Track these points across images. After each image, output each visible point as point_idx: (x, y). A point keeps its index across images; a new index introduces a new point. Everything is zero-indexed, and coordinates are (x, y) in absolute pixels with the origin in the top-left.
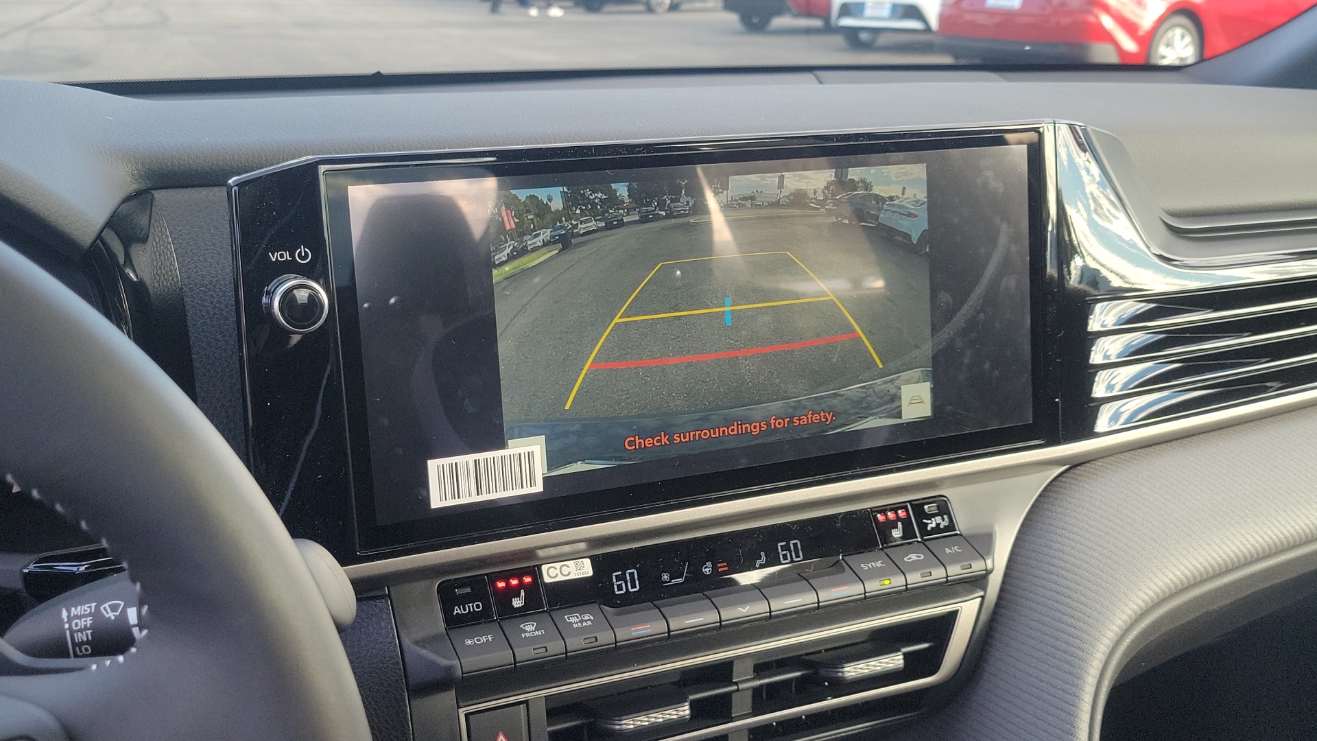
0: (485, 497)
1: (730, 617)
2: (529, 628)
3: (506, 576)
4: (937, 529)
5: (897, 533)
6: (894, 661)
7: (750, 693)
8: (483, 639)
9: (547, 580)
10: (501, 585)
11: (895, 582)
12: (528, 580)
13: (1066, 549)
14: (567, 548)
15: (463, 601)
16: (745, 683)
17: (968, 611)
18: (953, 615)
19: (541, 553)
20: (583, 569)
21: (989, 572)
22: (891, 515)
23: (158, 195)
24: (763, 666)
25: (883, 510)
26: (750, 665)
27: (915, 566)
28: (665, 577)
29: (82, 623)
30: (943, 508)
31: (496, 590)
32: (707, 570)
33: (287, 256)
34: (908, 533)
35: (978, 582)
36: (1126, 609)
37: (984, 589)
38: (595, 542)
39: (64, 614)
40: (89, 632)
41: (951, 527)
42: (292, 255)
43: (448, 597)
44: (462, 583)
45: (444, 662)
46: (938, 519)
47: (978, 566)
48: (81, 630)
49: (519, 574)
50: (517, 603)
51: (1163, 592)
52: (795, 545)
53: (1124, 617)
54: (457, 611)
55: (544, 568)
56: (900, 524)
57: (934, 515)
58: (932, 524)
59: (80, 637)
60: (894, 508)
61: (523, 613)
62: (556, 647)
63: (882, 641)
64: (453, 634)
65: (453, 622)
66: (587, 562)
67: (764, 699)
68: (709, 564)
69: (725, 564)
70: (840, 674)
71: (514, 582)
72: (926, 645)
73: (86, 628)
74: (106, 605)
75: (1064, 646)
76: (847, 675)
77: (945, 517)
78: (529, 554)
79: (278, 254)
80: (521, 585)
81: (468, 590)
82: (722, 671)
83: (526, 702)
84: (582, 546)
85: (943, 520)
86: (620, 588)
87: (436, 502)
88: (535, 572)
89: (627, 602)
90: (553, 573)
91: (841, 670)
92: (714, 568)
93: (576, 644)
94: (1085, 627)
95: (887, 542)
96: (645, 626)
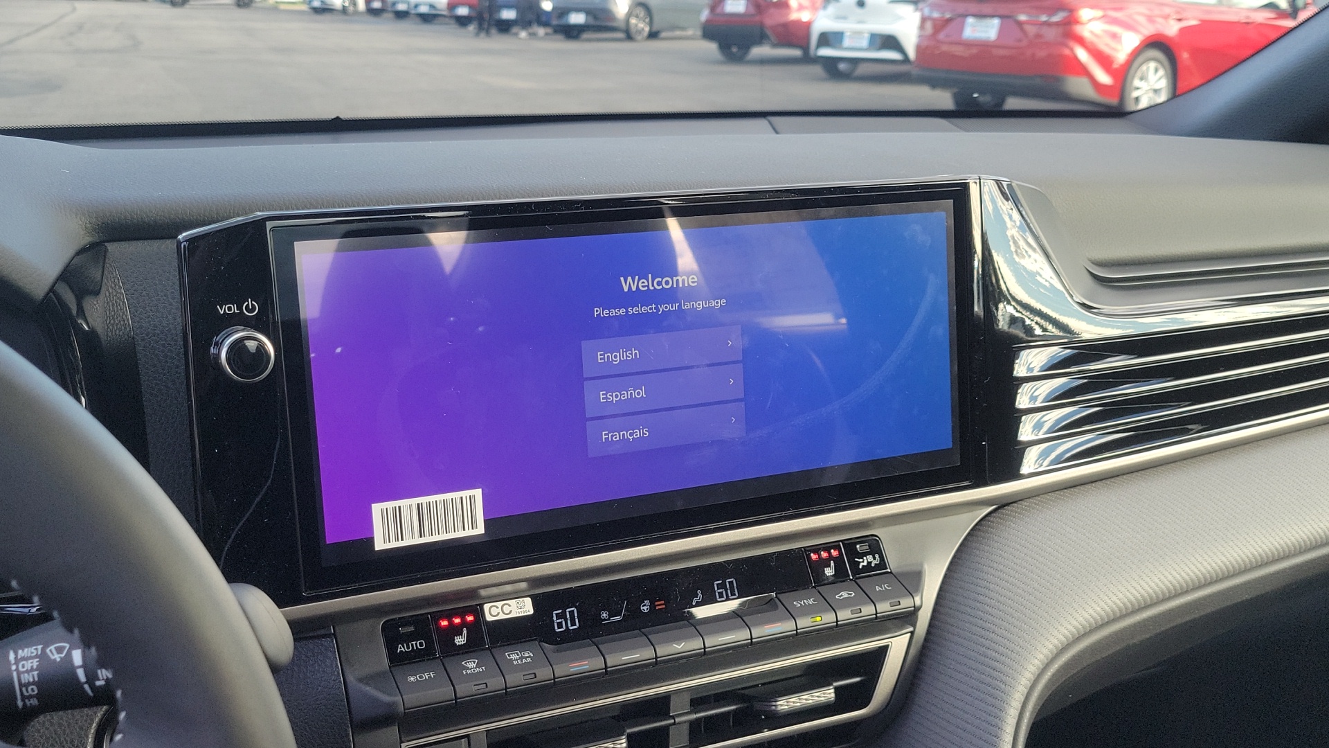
0: (427, 539)
1: (666, 653)
2: (471, 665)
4: (868, 568)
5: (829, 572)
6: (826, 695)
7: (686, 726)
8: (426, 676)
9: (489, 618)
10: (444, 623)
11: (828, 618)
12: (470, 618)
14: (508, 588)
15: (407, 638)
16: (681, 716)
17: (898, 646)
18: (883, 650)
19: (483, 593)
20: (525, 607)
21: (916, 609)
22: (824, 555)
23: (111, 247)
24: (700, 700)
25: (816, 549)
26: (687, 698)
27: (846, 604)
28: (604, 615)
29: (28, 665)
30: (875, 546)
31: (438, 627)
32: (645, 608)
33: (234, 309)
34: (840, 575)
35: (909, 617)
36: (1047, 643)
37: (914, 625)
38: (535, 582)
39: (12, 656)
40: (36, 673)
41: (882, 565)
42: (239, 308)
43: (392, 636)
44: (406, 622)
45: (386, 698)
46: (870, 558)
47: (906, 603)
48: (27, 672)
49: (462, 612)
50: (460, 641)
51: (1084, 627)
52: (731, 583)
53: (1045, 651)
54: (400, 648)
55: (486, 607)
56: (832, 563)
57: (866, 554)
58: (863, 562)
59: (26, 678)
60: (827, 547)
61: (467, 650)
62: (496, 683)
63: (815, 675)
64: (396, 670)
65: (397, 660)
66: (528, 601)
67: (702, 732)
68: (647, 602)
69: (663, 602)
70: (774, 708)
71: (457, 621)
72: (858, 679)
73: (32, 669)
74: (52, 647)
75: (988, 680)
76: (780, 708)
77: (877, 556)
78: (472, 593)
79: (226, 307)
80: (464, 624)
81: (412, 629)
82: (660, 706)
83: (467, 736)
84: (523, 585)
85: (875, 559)
86: (560, 625)
87: (380, 545)
88: (478, 611)
89: (567, 639)
90: (494, 612)
91: (774, 703)
92: (652, 606)
93: (516, 680)
94: (1008, 661)
95: (820, 580)
96: (583, 663)
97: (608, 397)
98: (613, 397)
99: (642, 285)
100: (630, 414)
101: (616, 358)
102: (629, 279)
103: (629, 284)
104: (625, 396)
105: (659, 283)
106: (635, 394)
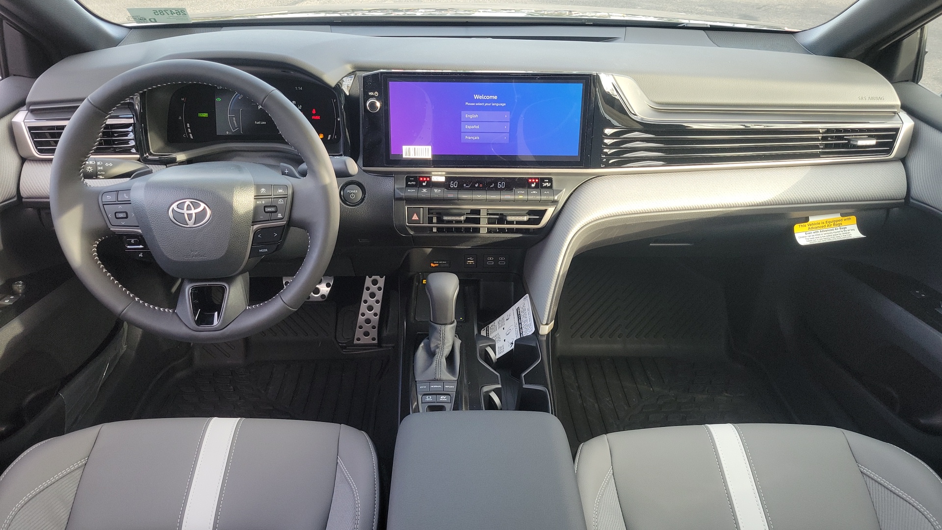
0: (417, 157)
1: (475, 197)
2: (425, 190)
3: (423, 177)
4: (546, 187)
5: (533, 185)
6: (525, 218)
7: (487, 219)
8: (413, 190)
9: (433, 180)
10: (421, 179)
11: (525, 197)
12: (428, 179)
13: (582, 198)
14: (440, 173)
15: (411, 181)
16: (484, 217)
17: (550, 211)
18: (546, 210)
19: (433, 173)
20: (443, 179)
21: (560, 201)
22: (534, 180)
25: (531, 178)
26: (487, 211)
27: (536, 195)
28: (465, 185)
30: (550, 180)
31: (419, 179)
32: (476, 186)
33: (374, 94)
34: (537, 187)
35: (555, 202)
37: (557, 205)
38: (448, 173)
41: (551, 187)
43: (408, 179)
44: (412, 177)
45: (402, 194)
46: (547, 184)
47: (557, 198)
49: (426, 177)
50: (424, 184)
52: (503, 183)
54: (409, 183)
55: (433, 177)
56: (535, 183)
57: (546, 182)
58: (545, 185)
60: (535, 179)
61: (424, 187)
62: (428, 196)
64: (407, 188)
65: (407, 186)
66: (444, 177)
67: (490, 222)
69: (482, 185)
71: (425, 179)
72: (536, 217)
77: (550, 184)
78: (430, 173)
79: (372, 93)
80: (426, 180)
82: (478, 212)
83: (423, 207)
84: (444, 173)
86: (452, 186)
87: (404, 156)
88: (431, 178)
89: (454, 189)
90: (435, 179)
91: (507, 217)
92: (479, 185)
93: (434, 196)
94: (576, 219)
95: (530, 187)
96: (451, 195)
97: (468, 127)
98: (469, 127)
99: (480, 97)
100: (473, 132)
101: (471, 117)
102: (477, 95)
103: (476, 97)
104: (473, 127)
105: (485, 97)
106: (476, 127)
